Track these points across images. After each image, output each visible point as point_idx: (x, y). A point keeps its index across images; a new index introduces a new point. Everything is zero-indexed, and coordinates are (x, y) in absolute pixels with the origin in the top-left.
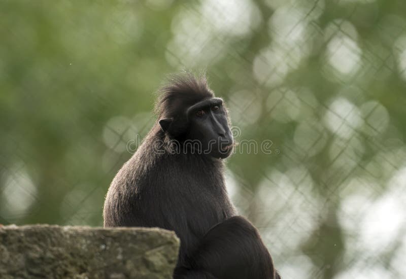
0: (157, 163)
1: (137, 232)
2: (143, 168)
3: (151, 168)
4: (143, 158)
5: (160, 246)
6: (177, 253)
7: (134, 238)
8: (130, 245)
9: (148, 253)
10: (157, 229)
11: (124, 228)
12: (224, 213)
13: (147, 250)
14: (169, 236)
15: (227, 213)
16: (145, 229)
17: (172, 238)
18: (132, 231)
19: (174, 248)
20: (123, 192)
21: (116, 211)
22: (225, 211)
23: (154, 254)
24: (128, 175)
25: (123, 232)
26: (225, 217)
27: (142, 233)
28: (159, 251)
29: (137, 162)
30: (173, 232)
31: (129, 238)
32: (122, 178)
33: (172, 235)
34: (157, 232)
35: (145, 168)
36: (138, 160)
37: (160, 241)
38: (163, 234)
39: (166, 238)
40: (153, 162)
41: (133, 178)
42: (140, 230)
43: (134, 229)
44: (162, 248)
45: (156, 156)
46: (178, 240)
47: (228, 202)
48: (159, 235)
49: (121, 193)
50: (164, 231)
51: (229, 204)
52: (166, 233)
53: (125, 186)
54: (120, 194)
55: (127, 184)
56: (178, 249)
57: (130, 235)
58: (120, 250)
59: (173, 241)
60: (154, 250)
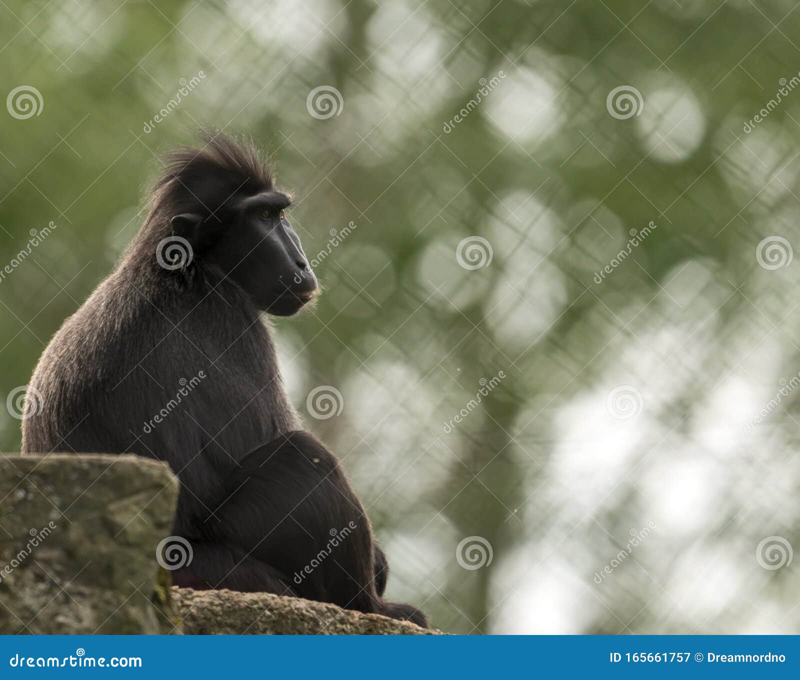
0: (141, 315)
1: (91, 463)
2: (112, 327)
3: (129, 327)
4: (112, 304)
5: (137, 492)
6: (173, 508)
7: (84, 475)
8: (77, 490)
9: (112, 507)
10: (132, 458)
11: (64, 456)
12: (273, 423)
13: (111, 501)
14: (156, 473)
15: (280, 423)
16: (106, 458)
17: (163, 476)
18: (80, 461)
19: (166, 497)
20: (70, 379)
21: (54, 418)
22: (275, 418)
23: (126, 509)
24: (80, 342)
25: (62, 463)
26: (275, 429)
27: (102, 466)
28: (137, 503)
29: (98, 314)
30: (165, 465)
31: (74, 476)
32: (68, 350)
33: (163, 468)
34: (132, 464)
35: (117, 326)
36: (102, 308)
37: (137, 483)
38: (144, 469)
39: (151, 476)
40: (134, 314)
41: (92, 350)
42: (98, 460)
43: (84, 457)
44: (142, 496)
45: (141, 301)
46: (175, 479)
47: (284, 401)
48: (136, 469)
49: (66, 379)
50: (147, 461)
51: (285, 404)
52: (150, 467)
53: (76, 365)
54: (62, 383)
55: (79, 361)
56: (174, 499)
57: (76, 468)
58: (56, 500)
59: (163, 482)
60: (126, 502)
